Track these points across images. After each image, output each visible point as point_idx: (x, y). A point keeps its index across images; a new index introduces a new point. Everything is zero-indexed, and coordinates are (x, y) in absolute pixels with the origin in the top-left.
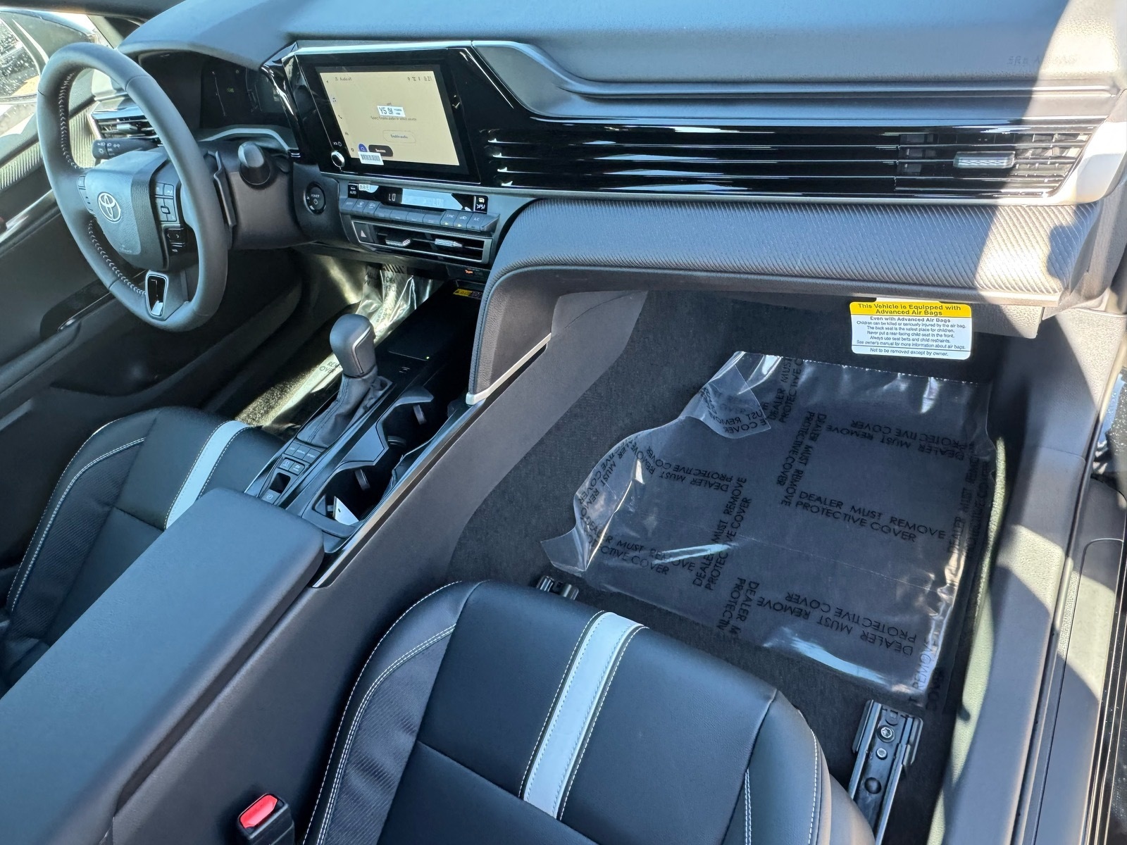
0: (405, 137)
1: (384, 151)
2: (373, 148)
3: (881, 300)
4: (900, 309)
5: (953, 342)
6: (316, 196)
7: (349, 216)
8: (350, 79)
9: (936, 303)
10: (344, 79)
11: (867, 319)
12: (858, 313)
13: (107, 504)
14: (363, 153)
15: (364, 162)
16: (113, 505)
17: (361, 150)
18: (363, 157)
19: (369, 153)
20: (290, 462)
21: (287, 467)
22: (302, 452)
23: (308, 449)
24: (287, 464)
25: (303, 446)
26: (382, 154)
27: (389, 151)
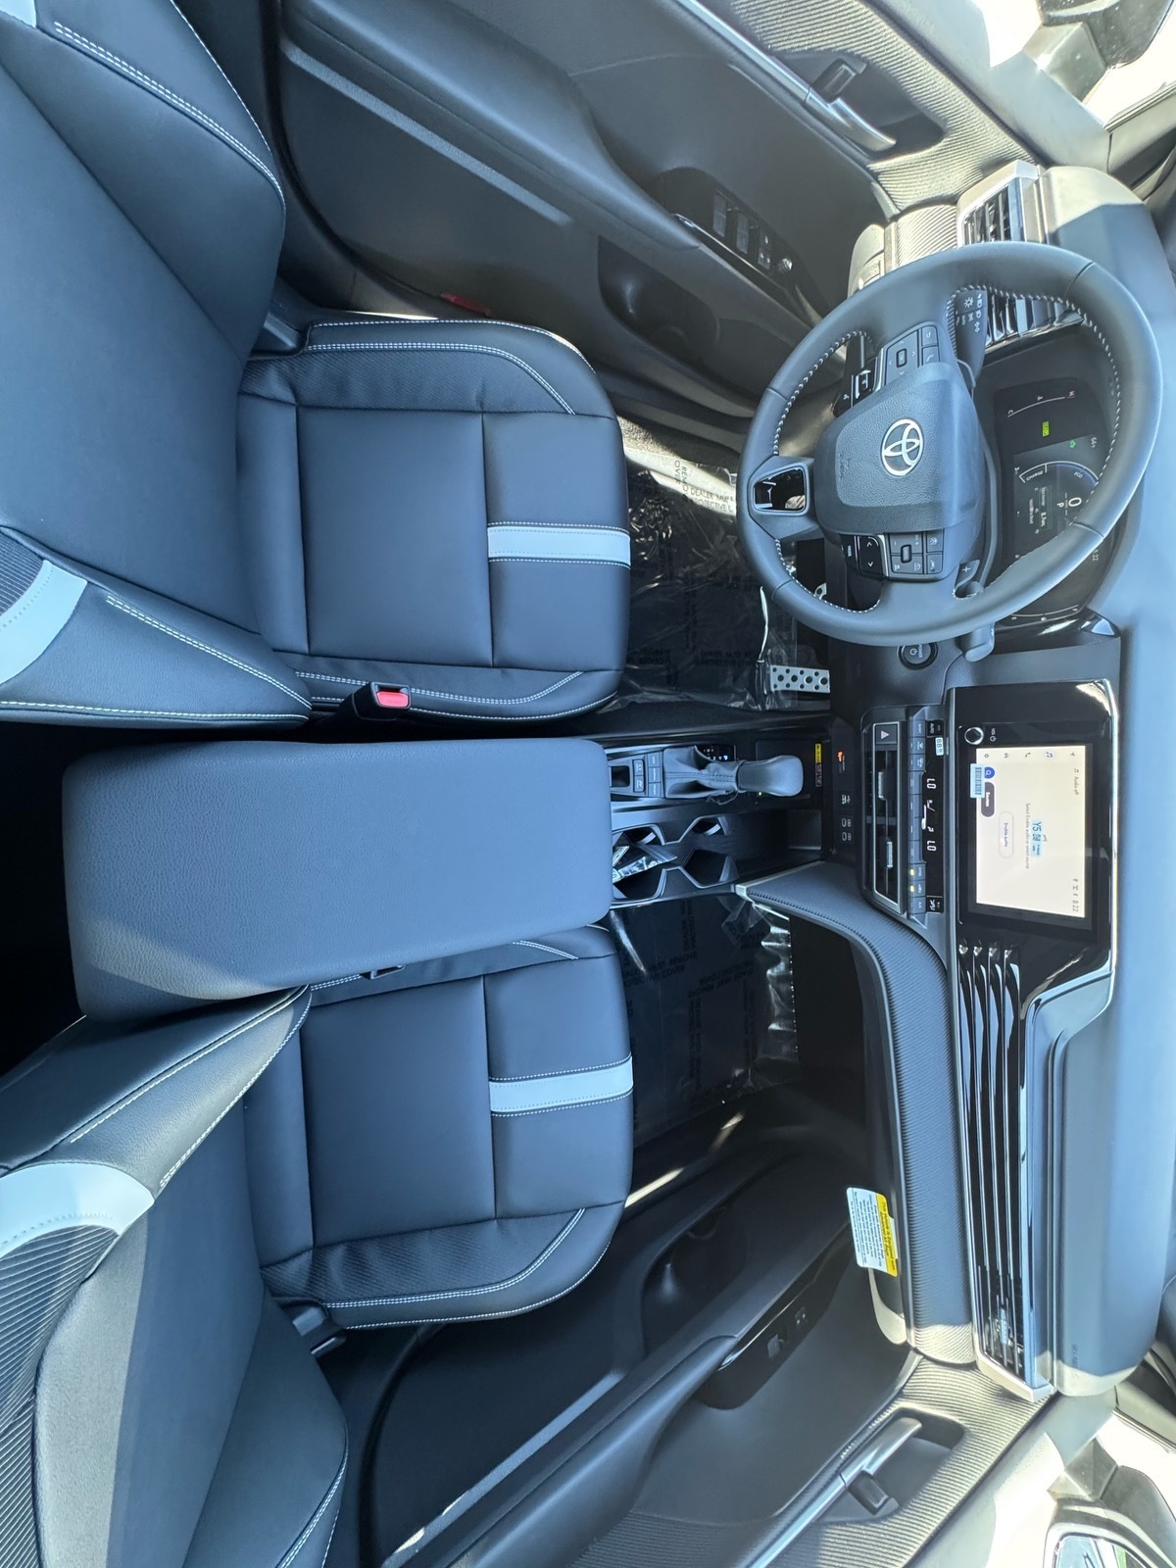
0: (1006, 843)
1: (987, 805)
2: (990, 788)
3: (891, 1221)
4: (887, 1230)
5: (868, 1256)
6: (920, 653)
7: (904, 720)
8: (1077, 793)
9: (896, 1256)
10: (1076, 784)
11: (875, 1203)
12: (878, 1200)
13: (482, 404)
14: (983, 770)
15: (972, 766)
16: (483, 413)
17: (987, 769)
18: (978, 770)
19: (985, 780)
20: (642, 769)
21: (637, 770)
22: (655, 775)
23: (660, 779)
24: (639, 767)
25: (660, 770)
26: (984, 800)
27: (988, 811)
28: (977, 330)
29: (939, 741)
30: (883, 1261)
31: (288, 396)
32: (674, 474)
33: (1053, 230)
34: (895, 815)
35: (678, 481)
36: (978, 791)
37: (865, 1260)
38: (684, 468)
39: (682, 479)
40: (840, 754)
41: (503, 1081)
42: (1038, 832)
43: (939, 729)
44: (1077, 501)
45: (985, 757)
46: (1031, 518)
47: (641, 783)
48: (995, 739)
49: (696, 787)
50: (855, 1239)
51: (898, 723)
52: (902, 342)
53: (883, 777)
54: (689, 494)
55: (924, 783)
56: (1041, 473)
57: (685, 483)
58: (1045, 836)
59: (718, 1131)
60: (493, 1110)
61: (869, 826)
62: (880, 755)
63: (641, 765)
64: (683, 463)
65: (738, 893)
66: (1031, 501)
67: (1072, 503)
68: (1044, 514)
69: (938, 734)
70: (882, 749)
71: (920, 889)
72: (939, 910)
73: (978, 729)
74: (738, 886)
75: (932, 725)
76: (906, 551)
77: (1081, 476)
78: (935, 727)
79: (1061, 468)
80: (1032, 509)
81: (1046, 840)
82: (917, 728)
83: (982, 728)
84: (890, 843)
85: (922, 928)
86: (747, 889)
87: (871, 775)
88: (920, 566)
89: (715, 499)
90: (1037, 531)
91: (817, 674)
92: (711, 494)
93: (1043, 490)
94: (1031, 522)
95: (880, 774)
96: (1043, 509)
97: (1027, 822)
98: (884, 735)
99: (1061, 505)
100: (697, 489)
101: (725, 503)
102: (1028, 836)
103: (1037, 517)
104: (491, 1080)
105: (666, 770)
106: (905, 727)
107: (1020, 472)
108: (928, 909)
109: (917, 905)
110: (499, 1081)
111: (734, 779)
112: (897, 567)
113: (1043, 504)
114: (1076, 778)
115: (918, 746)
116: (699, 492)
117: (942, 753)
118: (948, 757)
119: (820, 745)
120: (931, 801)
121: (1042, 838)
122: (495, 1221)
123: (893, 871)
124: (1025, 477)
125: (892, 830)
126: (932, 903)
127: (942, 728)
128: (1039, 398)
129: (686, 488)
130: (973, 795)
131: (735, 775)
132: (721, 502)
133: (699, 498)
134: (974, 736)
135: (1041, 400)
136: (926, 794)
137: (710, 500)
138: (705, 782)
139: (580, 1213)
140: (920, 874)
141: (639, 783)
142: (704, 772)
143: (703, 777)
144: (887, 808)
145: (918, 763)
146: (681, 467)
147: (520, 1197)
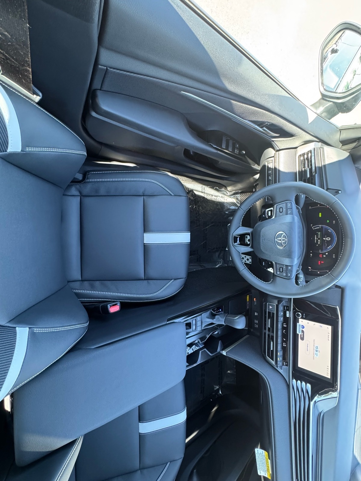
0: (307, 350)
1: (302, 337)
2: (303, 332)
3: (269, 461)
4: (267, 464)
5: (262, 472)
7: (277, 304)
8: (329, 340)
9: (271, 472)
10: (328, 337)
11: (264, 454)
12: (265, 453)
14: (301, 326)
15: (298, 323)
16: (144, 196)
17: (302, 326)
18: (299, 325)
19: (301, 329)
20: (195, 322)
21: (193, 323)
22: (199, 324)
23: (201, 325)
24: (194, 322)
25: (201, 322)
26: (301, 335)
27: (302, 339)
28: (303, 197)
29: (288, 312)
30: (266, 473)
31: (78, 193)
32: (201, 190)
33: (324, 164)
34: (273, 332)
35: (202, 192)
36: (299, 332)
37: (260, 473)
38: (204, 188)
39: (203, 192)
40: (255, 299)
41: (144, 423)
42: (317, 349)
43: (288, 309)
44: (329, 239)
45: (302, 322)
46: (316, 241)
47: (195, 327)
48: (305, 317)
49: (212, 324)
50: (257, 466)
51: (275, 305)
52: (281, 205)
53: (270, 321)
54: (206, 196)
55: (283, 325)
56: (319, 228)
57: (204, 193)
58: (319, 351)
59: (210, 413)
60: (140, 432)
61: (265, 333)
62: (269, 313)
63: (195, 321)
64: (204, 186)
65: (223, 354)
66: (316, 236)
67: (328, 239)
68: (319, 240)
69: (288, 310)
70: (270, 311)
71: (281, 359)
72: (287, 365)
73: (299, 313)
74: (223, 351)
75: (286, 307)
76: (281, 269)
77: (330, 231)
78: (286, 308)
79: (325, 228)
80: (316, 238)
81: (319, 352)
82: (281, 308)
83: (301, 313)
84: (272, 343)
85: (281, 371)
86: (226, 353)
87: (266, 320)
88: (285, 274)
89: (214, 197)
90: (317, 245)
91: (245, 257)
92: (212, 195)
93: (319, 233)
94: (315, 242)
95: (269, 320)
96: (319, 239)
97: (314, 345)
98: (271, 307)
99: (324, 239)
100: (208, 194)
101: (217, 198)
102: (314, 350)
103: (317, 241)
104: (139, 422)
105: (203, 321)
106: (277, 306)
107: (312, 226)
108: (283, 365)
109: (280, 364)
110: (142, 423)
111: (224, 322)
112: (278, 273)
113: (319, 237)
114: (329, 335)
115: (281, 314)
116: (209, 195)
117: (288, 316)
118: (290, 318)
119: (248, 295)
120: (285, 331)
121: (318, 351)
122: (139, 471)
123: (272, 351)
124: (314, 228)
125: (273, 337)
126: (284, 363)
127: (288, 308)
128: (319, 205)
129: (204, 194)
130: (298, 333)
131: (224, 321)
132: (216, 198)
133: (208, 197)
134: (298, 315)
135: (319, 206)
136: (283, 328)
137: (212, 197)
138: (215, 323)
139: (168, 464)
140: (281, 354)
141: (194, 327)
142: (214, 320)
143: (214, 321)
144: (271, 329)
145: (281, 319)
146: (203, 188)
147: (148, 461)
